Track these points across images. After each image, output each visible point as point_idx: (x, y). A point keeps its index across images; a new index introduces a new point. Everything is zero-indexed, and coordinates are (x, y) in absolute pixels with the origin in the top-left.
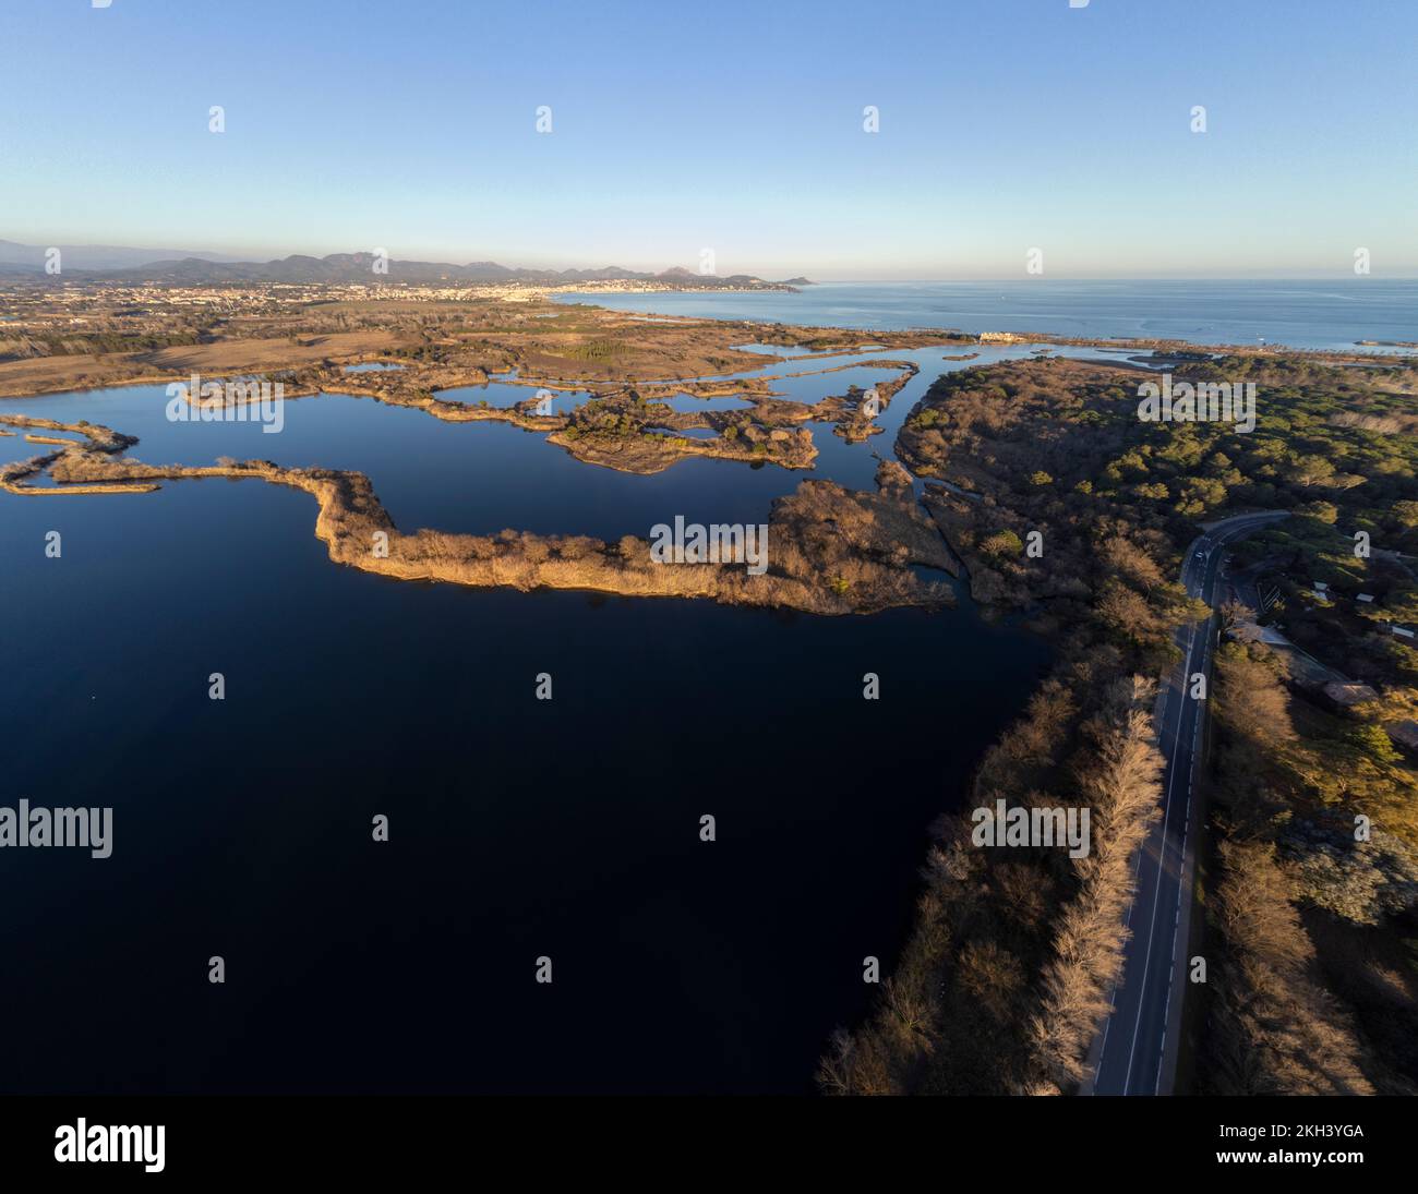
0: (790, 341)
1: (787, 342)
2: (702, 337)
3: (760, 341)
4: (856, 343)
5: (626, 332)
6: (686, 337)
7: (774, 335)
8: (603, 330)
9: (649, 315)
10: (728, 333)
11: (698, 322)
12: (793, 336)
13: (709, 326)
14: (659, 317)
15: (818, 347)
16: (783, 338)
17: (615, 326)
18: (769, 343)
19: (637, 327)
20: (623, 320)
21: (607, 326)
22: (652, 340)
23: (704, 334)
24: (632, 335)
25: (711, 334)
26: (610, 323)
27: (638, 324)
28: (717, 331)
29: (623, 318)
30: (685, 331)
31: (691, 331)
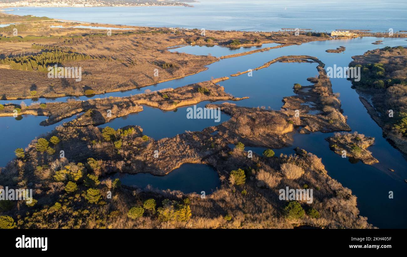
0: (211, 42)
1: (209, 43)
2: (142, 42)
3: (189, 43)
4: (259, 42)
5: (75, 39)
6: (129, 43)
7: (198, 38)
8: (55, 38)
9: (93, 24)
10: (161, 37)
11: (134, 29)
12: (212, 38)
13: (144, 32)
14: (101, 25)
15: (234, 46)
16: (206, 40)
17: (64, 34)
18: (196, 44)
19: (85, 35)
20: (70, 29)
21: (56, 34)
22: (100, 46)
23: (143, 39)
24: (81, 42)
25: (148, 39)
26: (58, 31)
27: (84, 32)
28: (151, 36)
29: (70, 27)
30: (126, 37)
31: (131, 36)
